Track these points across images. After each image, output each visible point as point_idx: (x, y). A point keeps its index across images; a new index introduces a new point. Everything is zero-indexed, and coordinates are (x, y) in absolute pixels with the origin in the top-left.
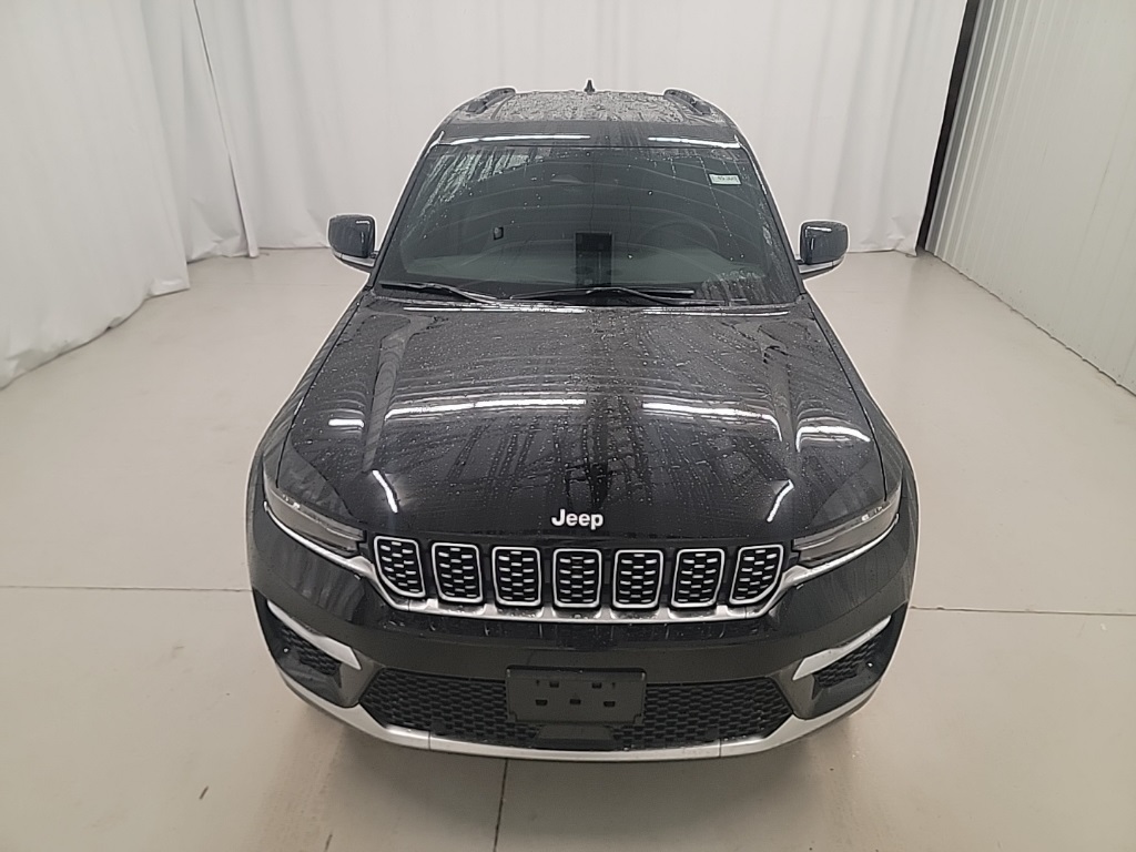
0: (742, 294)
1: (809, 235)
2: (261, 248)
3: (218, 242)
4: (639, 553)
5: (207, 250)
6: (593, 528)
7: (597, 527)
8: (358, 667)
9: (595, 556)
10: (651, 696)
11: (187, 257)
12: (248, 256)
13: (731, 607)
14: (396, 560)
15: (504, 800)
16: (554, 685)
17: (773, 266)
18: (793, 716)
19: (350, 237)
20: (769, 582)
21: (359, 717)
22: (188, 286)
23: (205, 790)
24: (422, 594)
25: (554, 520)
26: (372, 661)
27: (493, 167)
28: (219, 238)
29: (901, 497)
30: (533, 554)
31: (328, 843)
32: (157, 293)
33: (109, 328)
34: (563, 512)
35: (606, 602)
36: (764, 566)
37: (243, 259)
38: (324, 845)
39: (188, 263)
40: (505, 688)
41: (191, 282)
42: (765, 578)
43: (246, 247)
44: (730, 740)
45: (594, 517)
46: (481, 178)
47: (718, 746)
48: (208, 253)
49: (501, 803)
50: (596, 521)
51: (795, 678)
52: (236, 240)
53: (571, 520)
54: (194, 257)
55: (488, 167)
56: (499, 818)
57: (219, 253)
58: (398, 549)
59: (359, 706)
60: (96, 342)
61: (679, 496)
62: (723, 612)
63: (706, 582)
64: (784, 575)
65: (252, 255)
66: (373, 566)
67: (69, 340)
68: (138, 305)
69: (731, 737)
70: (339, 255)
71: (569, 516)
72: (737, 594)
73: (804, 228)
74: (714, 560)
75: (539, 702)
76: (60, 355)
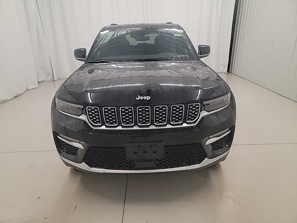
0: (184, 60)
1: (200, 47)
2: (58, 79)
3: (46, 77)
4: (161, 107)
5: (43, 79)
6: (148, 100)
7: (149, 99)
8: (83, 148)
9: (148, 108)
10: (166, 150)
11: (38, 81)
12: (54, 81)
13: (187, 123)
14: (93, 113)
15: (126, 194)
16: (139, 147)
17: (192, 54)
18: (206, 158)
19: (80, 54)
20: (197, 115)
21: (83, 166)
22: (38, 87)
23: (39, 197)
24: (100, 124)
25: (137, 98)
26: (86, 144)
27: (117, 34)
28: (46, 76)
29: (231, 98)
30: (131, 108)
31: (75, 208)
32: (29, 89)
33: (16, 97)
34: (139, 96)
35: (152, 123)
36: (195, 113)
37: (53, 81)
38: (74, 208)
39: (38, 83)
40: (125, 151)
41: (39, 86)
42: (196, 113)
43: (54, 78)
44: (189, 165)
45: (148, 97)
46: (114, 37)
47: (186, 167)
48: (43, 80)
49: (126, 195)
50: (148, 98)
51: (206, 144)
52: (51, 76)
53: (141, 98)
54: (40, 81)
55: (116, 35)
56: (125, 199)
57: (46, 80)
58: (93, 110)
59: (83, 162)
60: (12, 100)
61: (171, 91)
62: (185, 125)
63: (180, 115)
64: (201, 112)
65: (55, 80)
66: (86, 116)
67: (5, 99)
68: (24, 91)
69: (190, 164)
70: (77, 58)
71: (141, 97)
72: (189, 119)
73: (199, 46)
74: (182, 108)
75: (135, 153)
76: (2, 103)
